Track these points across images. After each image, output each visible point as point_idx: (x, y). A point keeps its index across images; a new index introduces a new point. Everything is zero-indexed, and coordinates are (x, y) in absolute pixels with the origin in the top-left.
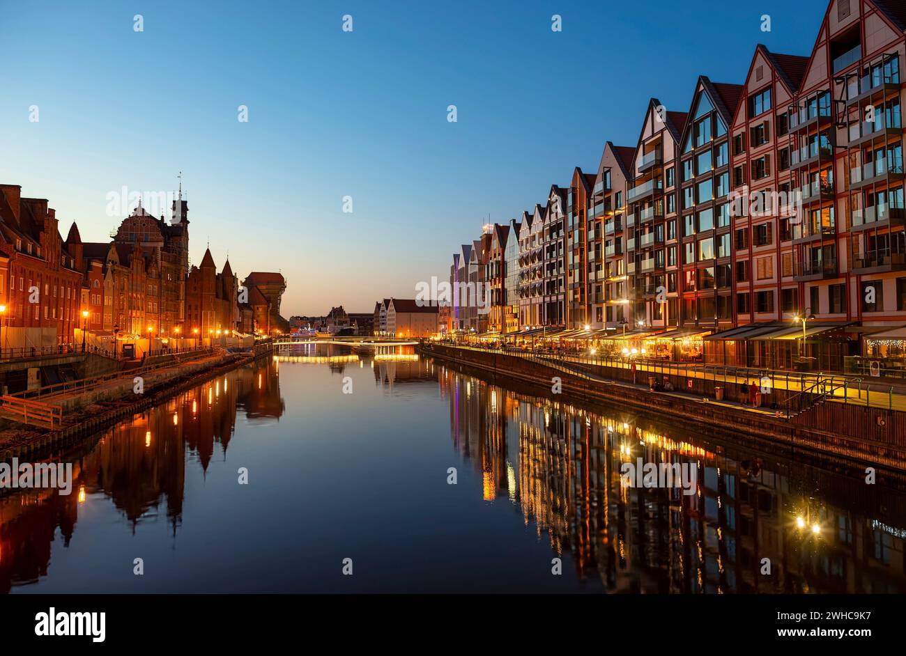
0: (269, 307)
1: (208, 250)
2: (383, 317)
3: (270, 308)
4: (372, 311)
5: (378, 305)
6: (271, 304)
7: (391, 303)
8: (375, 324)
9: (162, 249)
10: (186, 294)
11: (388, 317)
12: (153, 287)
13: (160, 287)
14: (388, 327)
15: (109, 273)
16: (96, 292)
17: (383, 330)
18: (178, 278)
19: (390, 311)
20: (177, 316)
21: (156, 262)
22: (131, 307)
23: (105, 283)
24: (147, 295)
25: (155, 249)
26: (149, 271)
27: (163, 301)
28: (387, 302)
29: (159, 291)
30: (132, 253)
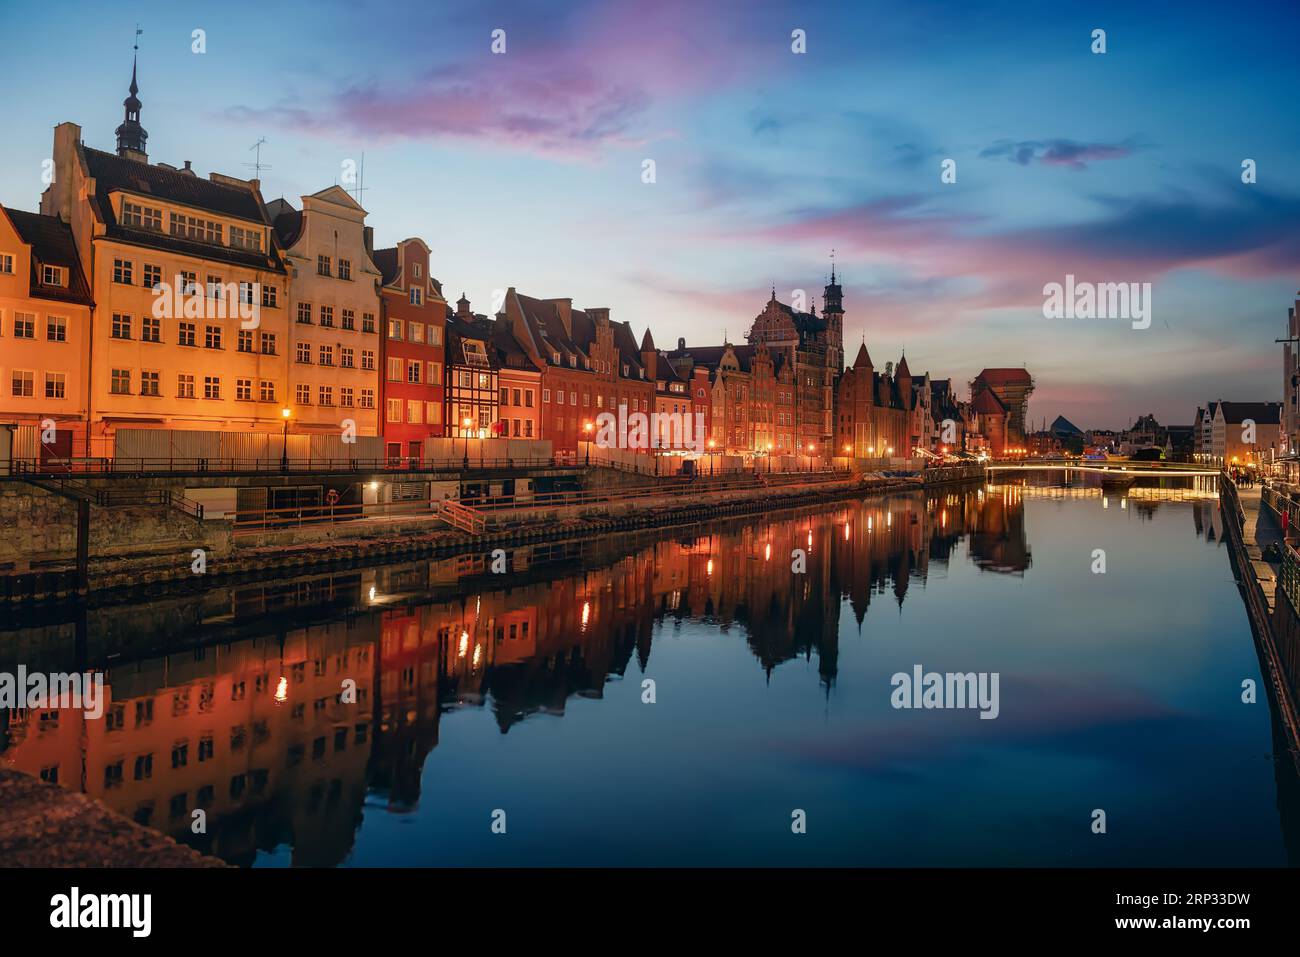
0: (1006, 417)
1: (863, 345)
2: (1207, 431)
3: (1008, 419)
4: (1191, 422)
5: (1201, 413)
6: (1009, 413)
7: (1219, 409)
8: (1196, 442)
9: (798, 349)
10: (835, 402)
11: (1214, 432)
12: (786, 395)
13: (796, 395)
14: (1215, 447)
15: (719, 380)
16: (701, 402)
17: (1207, 452)
18: (823, 383)
19: (1217, 421)
20: (822, 430)
21: (791, 365)
22: (754, 419)
23: (713, 392)
24: (778, 403)
25: (787, 350)
26: (779, 375)
27: (800, 410)
28: (1212, 407)
29: (793, 399)
30: (755, 355)
